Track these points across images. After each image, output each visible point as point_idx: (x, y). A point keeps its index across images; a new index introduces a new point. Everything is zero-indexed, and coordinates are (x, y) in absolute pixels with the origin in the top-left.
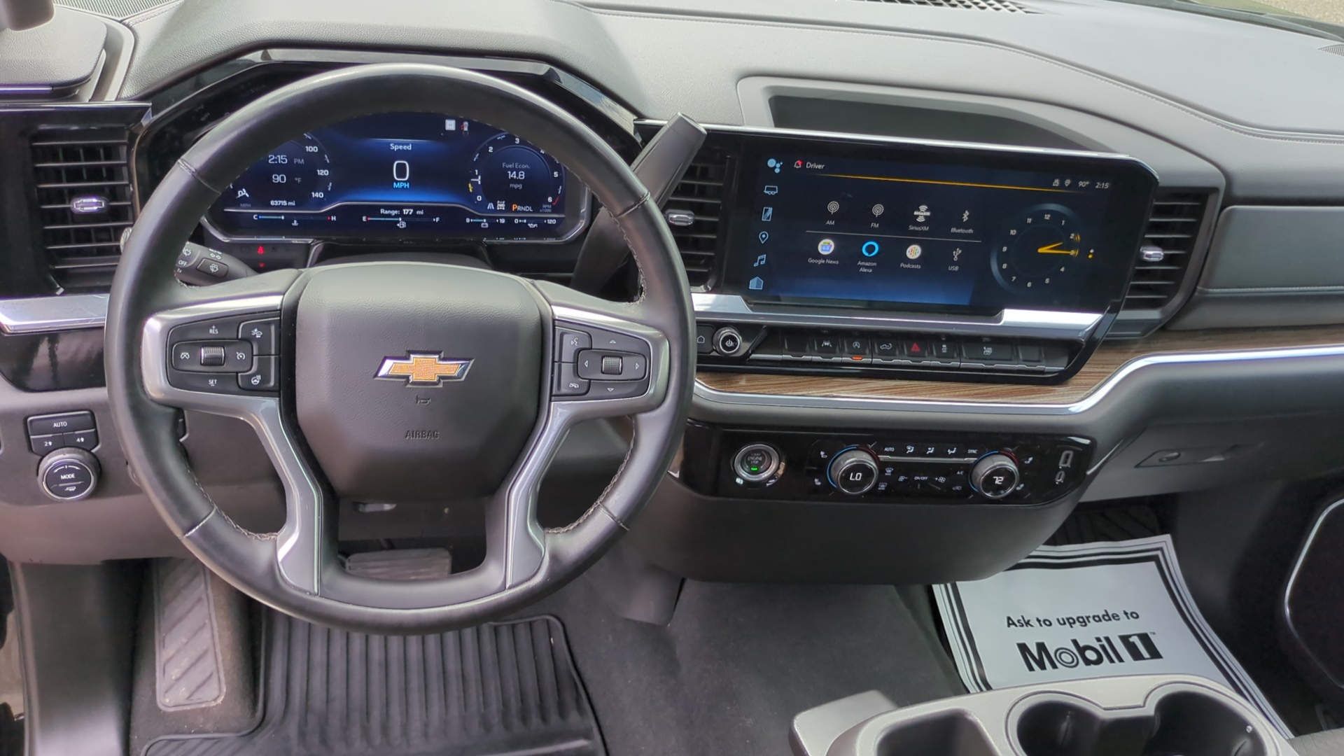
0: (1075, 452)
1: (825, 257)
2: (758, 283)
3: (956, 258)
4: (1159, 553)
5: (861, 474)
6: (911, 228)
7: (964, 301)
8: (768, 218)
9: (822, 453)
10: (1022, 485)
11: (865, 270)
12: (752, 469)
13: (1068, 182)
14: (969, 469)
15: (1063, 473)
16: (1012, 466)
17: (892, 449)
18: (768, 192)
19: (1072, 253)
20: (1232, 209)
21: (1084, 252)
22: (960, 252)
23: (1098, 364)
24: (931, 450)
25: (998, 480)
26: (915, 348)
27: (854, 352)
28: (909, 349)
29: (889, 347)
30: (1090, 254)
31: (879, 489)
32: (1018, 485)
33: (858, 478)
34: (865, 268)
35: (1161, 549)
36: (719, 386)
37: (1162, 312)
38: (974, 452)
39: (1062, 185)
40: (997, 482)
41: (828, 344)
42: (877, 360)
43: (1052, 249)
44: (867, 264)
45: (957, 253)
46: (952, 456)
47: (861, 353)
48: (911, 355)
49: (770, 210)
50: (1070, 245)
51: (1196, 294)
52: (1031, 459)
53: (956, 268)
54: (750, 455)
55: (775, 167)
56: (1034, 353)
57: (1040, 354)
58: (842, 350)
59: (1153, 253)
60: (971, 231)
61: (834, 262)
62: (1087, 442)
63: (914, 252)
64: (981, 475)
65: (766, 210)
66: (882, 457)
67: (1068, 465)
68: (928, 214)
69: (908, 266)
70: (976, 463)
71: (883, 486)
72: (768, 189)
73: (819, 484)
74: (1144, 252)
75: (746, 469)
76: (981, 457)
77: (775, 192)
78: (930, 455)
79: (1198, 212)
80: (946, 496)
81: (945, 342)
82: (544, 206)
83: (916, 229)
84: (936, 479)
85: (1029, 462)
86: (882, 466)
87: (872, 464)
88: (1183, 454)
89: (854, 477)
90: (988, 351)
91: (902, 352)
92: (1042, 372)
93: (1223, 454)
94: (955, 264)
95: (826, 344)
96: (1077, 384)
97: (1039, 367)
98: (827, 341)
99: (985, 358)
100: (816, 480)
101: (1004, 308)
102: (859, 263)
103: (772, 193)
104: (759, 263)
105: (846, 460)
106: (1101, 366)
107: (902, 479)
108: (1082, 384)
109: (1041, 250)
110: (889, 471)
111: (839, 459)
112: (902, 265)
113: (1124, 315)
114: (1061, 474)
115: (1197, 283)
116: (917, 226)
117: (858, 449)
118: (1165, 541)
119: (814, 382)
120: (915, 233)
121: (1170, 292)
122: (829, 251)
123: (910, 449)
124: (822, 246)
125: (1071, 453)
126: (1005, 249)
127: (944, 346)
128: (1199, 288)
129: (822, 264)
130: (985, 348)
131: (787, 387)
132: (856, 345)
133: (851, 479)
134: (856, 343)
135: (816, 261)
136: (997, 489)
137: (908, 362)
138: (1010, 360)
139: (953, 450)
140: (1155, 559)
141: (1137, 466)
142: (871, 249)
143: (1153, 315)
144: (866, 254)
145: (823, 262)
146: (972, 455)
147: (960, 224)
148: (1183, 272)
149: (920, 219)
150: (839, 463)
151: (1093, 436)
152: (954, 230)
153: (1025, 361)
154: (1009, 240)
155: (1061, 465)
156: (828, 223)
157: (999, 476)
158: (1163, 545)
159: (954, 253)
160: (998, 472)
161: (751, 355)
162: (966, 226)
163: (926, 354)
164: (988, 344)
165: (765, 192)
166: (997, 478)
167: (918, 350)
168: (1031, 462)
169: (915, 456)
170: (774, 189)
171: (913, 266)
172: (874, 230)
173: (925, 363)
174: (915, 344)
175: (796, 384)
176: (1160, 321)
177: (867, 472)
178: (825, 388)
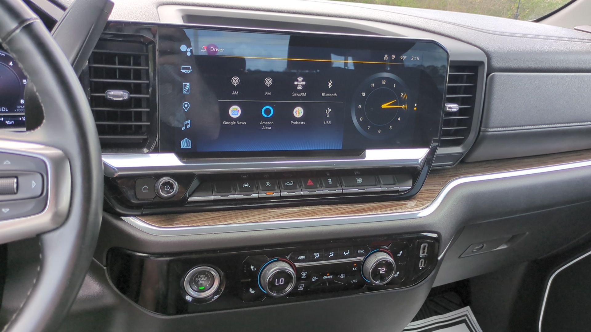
0: (429, 243)
1: (235, 120)
2: (187, 142)
3: (328, 115)
4: (466, 317)
5: (283, 279)
6: (294, 94)
7: (339, 147)
8: (188, 91)
9: (252, 267)
10: (398, 273)
11: (266, 128)
12: (200, 288)
13: (393, 57)
14: (361, 265)
15: (423, 260)
16: (390, 259)
17: (304, 257)
18: (184, 71)
19: (404, 107)
20: (493, 75)
21: (411, 106)
22: (330, 110)
23: (431, 185)
24: (332, 254)
25: (382, 271)
26: (310, 182)
27: (266, 189)
28: (306, 184)
29: (291, 183)
30: (415, 107)
31: (299, 289)
32: (396, 274)
33: (282, 282)
34: (266, 126)
35: (466, 315)
36: (164, 224)
37: (463, 148)
38: (362, 251)
39: (390, 60)
40: (381, 272)
41: (247, 185)
42: (284, 194)
43: (389, 105)
44: (267, 123)
45: (328, 111)
46: (347, 257)
47: (272, 189)
48: (308, 187)
49: (188, 84)
50: (401, 102)
51: (481, 133)
52: (401, 252)
53: (330, 123)
54: (197, 277)
55: (187, 51)
56: (390, 179)
57: (394, 179)
58: (258, 189)
59: (453, 107)
60: (335, 95)
61: (243, 123)
62: (435, 235)
63: (299, 112)
64: (370, 268)
65: (185, 85)
66: (297, 265)
67: (425, 254)
68: (304, 83)
69: (296, 123)
70: (365, 260)
71: (301, 287)
72: (184, 69)
73: (253, 292)
74: (447, 106)
75: (194, 288)
76: (367, 255)
77: (190, 71)
78: (332, 258)
79: (474, 79)
80: (348, 289)
81: (329, 177)
82: (18, 107)
83: (298, 95)
84: (339, 276)
85: (400, 255)
86: (298, 271)
87: (291, 270)
88: (485, 245)
89: (278, 282)
90: (360, 180)
91: (301, 187)
92: (398, 191)
93: (506, 243)
94: (328, 119)
95: (245, 186)
96: (421, 198)
97: (395, 188)
98: (246, 183)
99: (358, 185)
100: (251, 290)
101: (365, 149)
102: (261, 123)
103: (187, 71)
104: (186, 127)
105: (270, 270)
106: (433, 186)
107: (314, 279)
108: (424, 198)
109: (384, 106)
110: (304, 275)
111: (265, 269)
112: (292, 122)
113: (441, 151)
114: (422, 261)
115: (480, 126)
116: (298, 93)
117: (278, 260)
118: (467, 310)
119: (240, 214)
120: (297, 98)
121: (466, 133)
122: (237, 114)
123: (317, 255)
124: (232, 111)
125: (426, 245)
126: (360, 107)
127: (330, 180)
128: (482, 128)
129: (233, 125)
130: (357, 179)
131: (219, 219)
132: (268, 184)
133: (276, 284)
134: (268, 183)
135: (229, 123)
136: (382, 278)
137: (306, 193)
138: (375, 185)
139: (347, 253)
140: (464, 321)
141: (459, 257)
142: (268, 112)
143: (458, 149)
144: (265, 116)
145: (235, 123)
146: (361, 255)
147: (328, 91)
148: (471, 119)
149: (300, 88)
150: (266, 273)
151: (439, 231)
152: (323, 95)
153: (384, 185)
154: (362, 100)
155: (421, 255)
156: (233, 93)
157: (382, 267)
158: (466, 313)
159: (326, 111)
160: (380, 264)
161: (188, 198)
162: (331, 91)
163: (318, 186)
164: (359, 176)
165: (182, 70)
166: (381, 269)
167: (312, 184)
168: (402, 254)
169: (321, 261)
170: (189, 69)
171: (300, 123)
172: (268, 97)
173: (318, 192)
174: (309, 180)
175: (226, 216)
176: (462, 153)
177: (288, 278)
178: (248, 217)
